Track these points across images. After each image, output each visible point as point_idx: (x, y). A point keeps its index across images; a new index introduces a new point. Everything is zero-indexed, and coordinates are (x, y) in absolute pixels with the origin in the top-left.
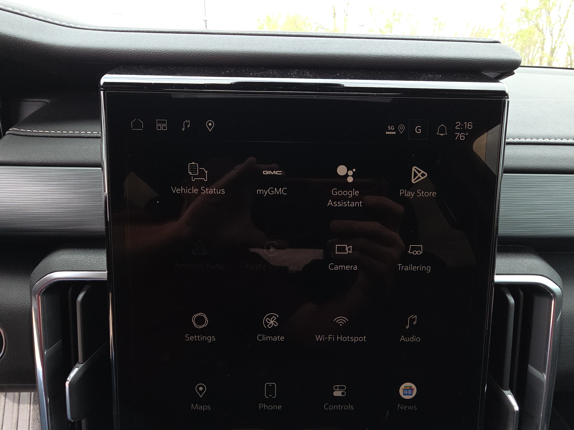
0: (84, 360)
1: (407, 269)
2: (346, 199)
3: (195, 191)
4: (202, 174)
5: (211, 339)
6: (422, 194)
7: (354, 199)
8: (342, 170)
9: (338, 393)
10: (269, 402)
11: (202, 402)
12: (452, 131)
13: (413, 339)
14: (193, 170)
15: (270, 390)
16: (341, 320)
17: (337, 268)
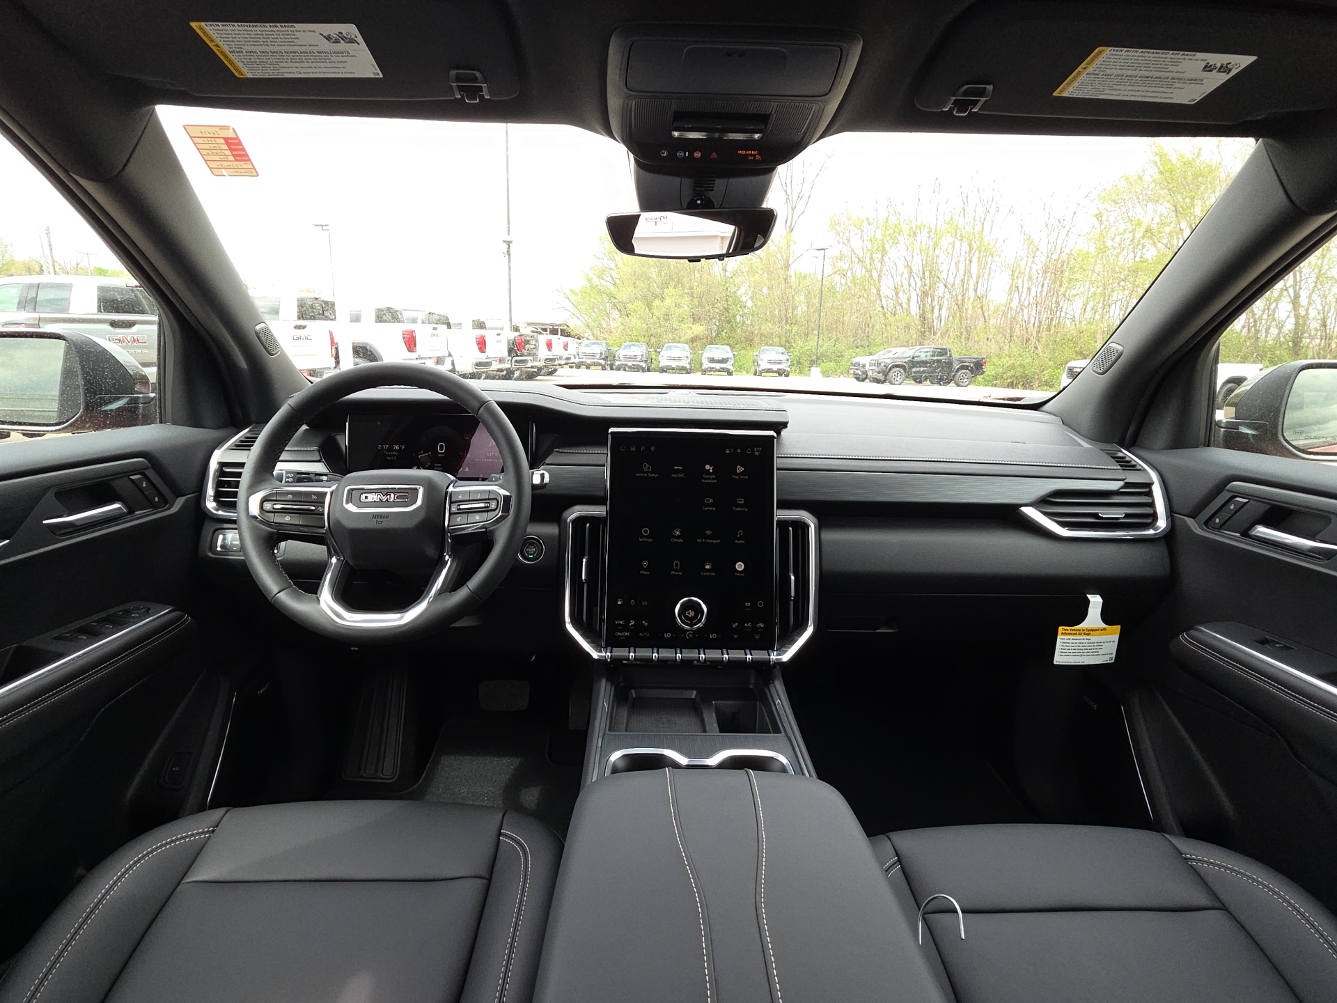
0: (589, 555)
1: (737, 509)
2: (709, 479)
3: (646, 475)
4: (649, 468)
5: (650, 540)
6: (742, 477)
7: (713, 479)
8: (707, 467)
9: (707, 567)
10: (676, 571)
11: (645, 570)
12: (753, 452)
13: (741, 541)
14: (645, 466)
15: (677, 565)
16: (708, 532)
17: (706, 509)
